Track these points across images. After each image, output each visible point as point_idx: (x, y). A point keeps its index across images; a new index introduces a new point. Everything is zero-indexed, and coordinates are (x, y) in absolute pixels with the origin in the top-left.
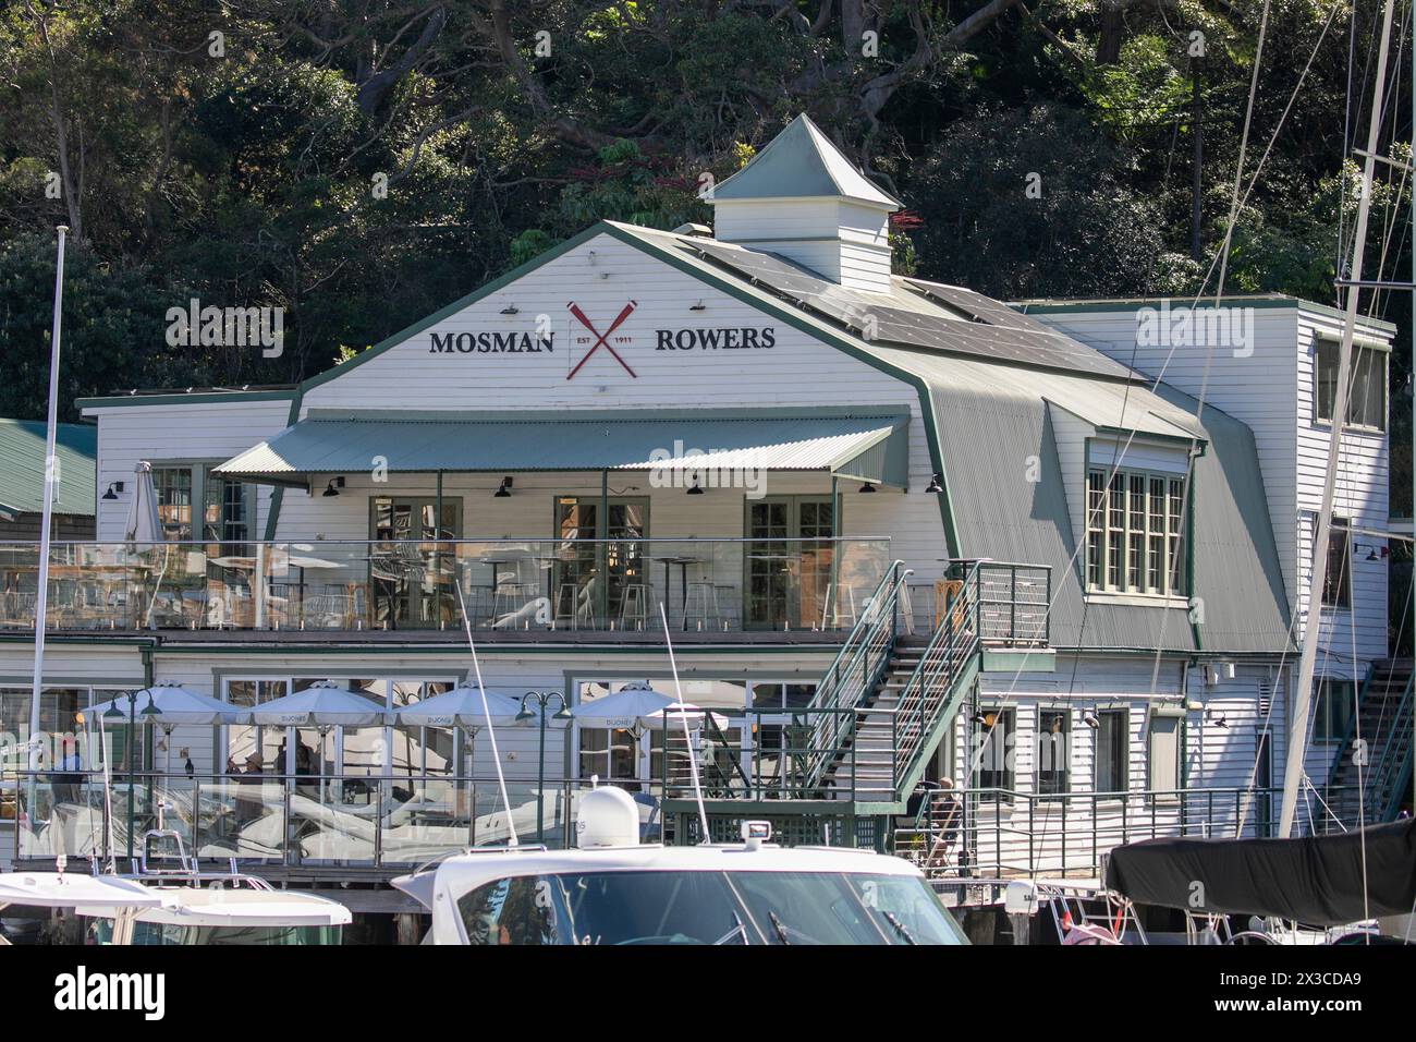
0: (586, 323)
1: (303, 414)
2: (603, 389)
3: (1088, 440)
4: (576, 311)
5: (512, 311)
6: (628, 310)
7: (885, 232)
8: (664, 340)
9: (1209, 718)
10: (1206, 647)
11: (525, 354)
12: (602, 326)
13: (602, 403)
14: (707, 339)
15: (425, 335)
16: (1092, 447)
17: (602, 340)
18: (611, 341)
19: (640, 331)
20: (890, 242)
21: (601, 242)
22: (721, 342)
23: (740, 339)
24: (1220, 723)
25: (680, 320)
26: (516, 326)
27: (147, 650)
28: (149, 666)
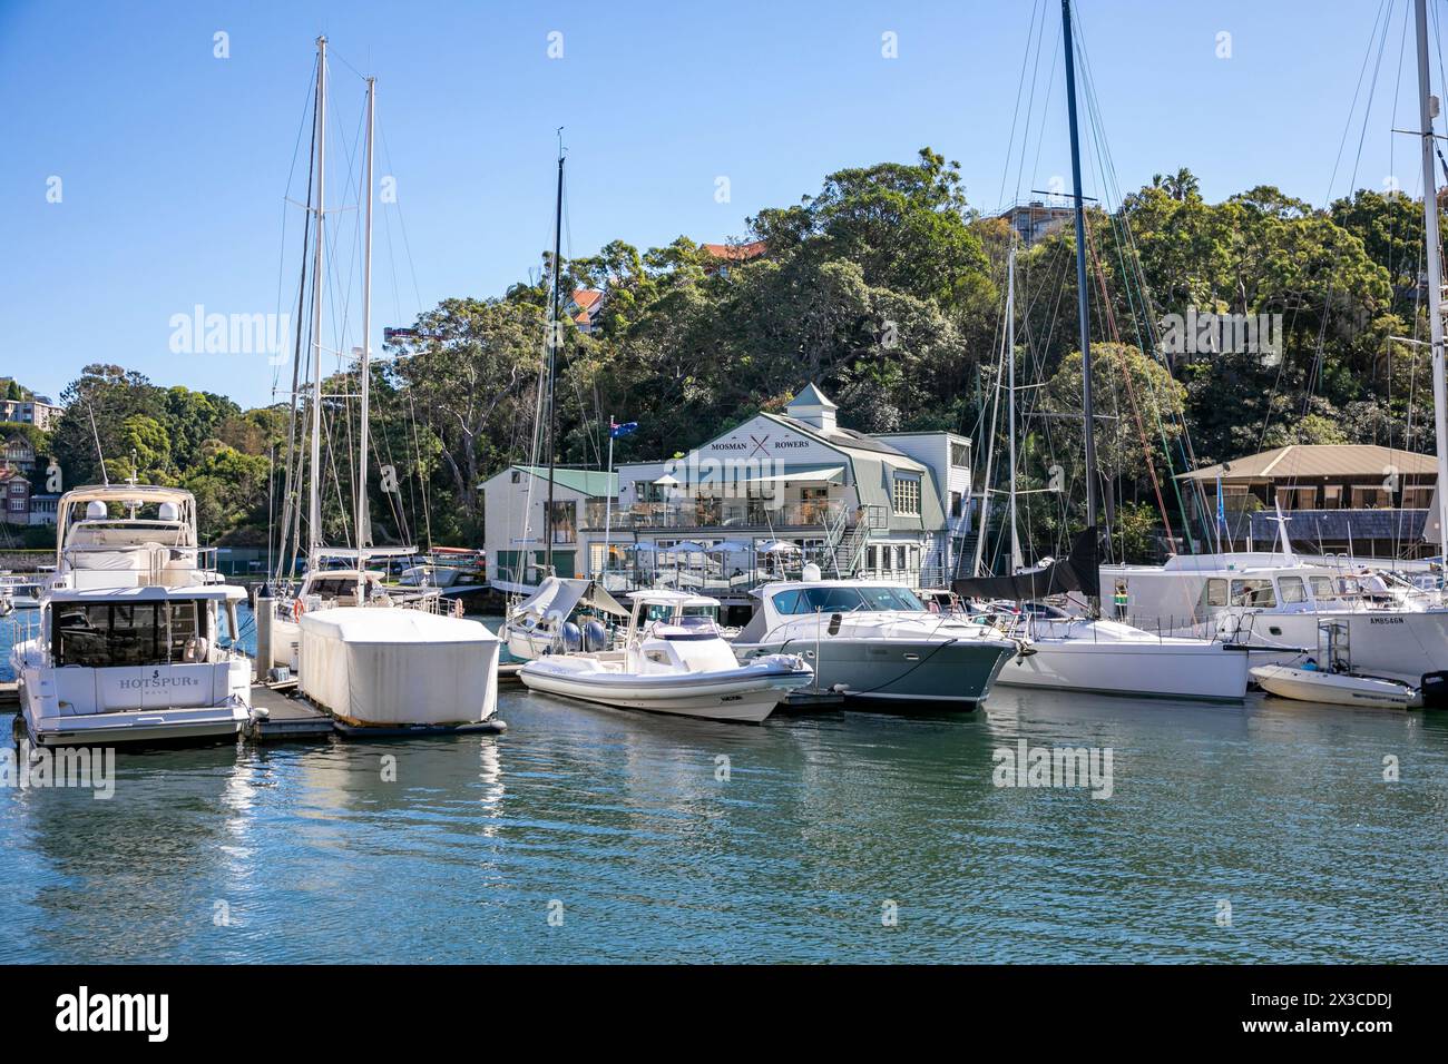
3: (894, 471)
4: (752, 438)
5: (735, 438)
7: (834, 415)
8: (777, 445)
10: (925, 528)
14: (790, 444)
16: (895, 474)
19: (770, 444)
20: (836, 418)
21: (760, 418)
22: (794, 446)
23: (799, 444)
25: (783, 439)
27: (636, 533)
28: (637, 537)
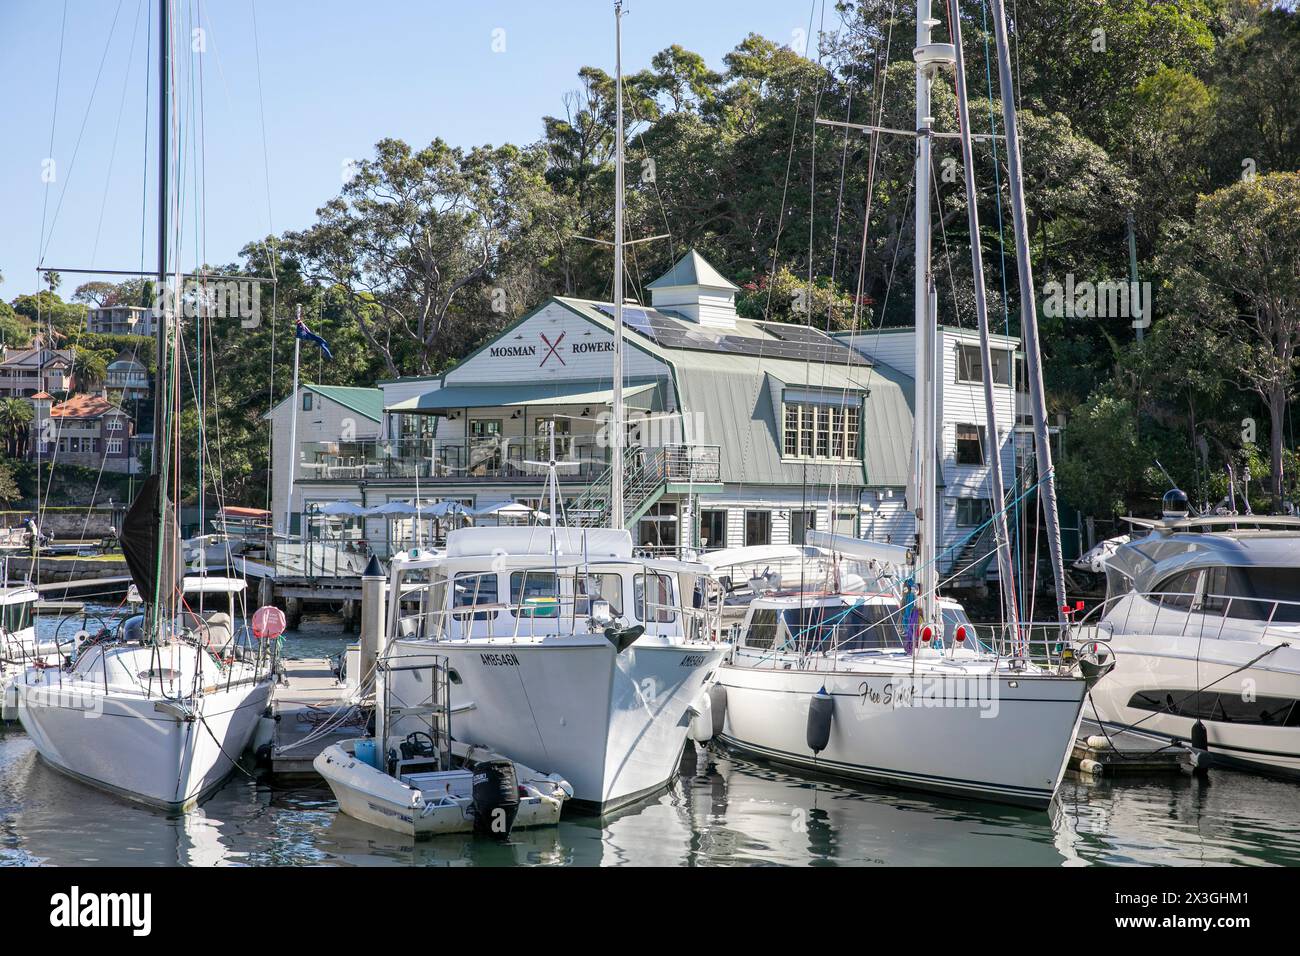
0: (547, 342)
1: (445, 385)
2: (553, 370)
3: (783, 390)
4: (543, 337)
5: (520, 338)
6: (563, 335)
7: (733, 300)
8: (576, 348)
9: (879, 515)
10: (871, 483)
11: (525, 356)
12: (553, 343)
13: (553, 377)
14: (591, 347)
15: (488, 350)
16: (786, 393)
17: (553, 349)
18: (556, 349)
19: (566, 345)
20: (736, 305)
21: (553, 306)
22: (597, 349)
23: (604, 347)
24: (883, 517)
25: (581, 340)
26: (522, 344)
27: (362, 487)
28: (364, 493)
